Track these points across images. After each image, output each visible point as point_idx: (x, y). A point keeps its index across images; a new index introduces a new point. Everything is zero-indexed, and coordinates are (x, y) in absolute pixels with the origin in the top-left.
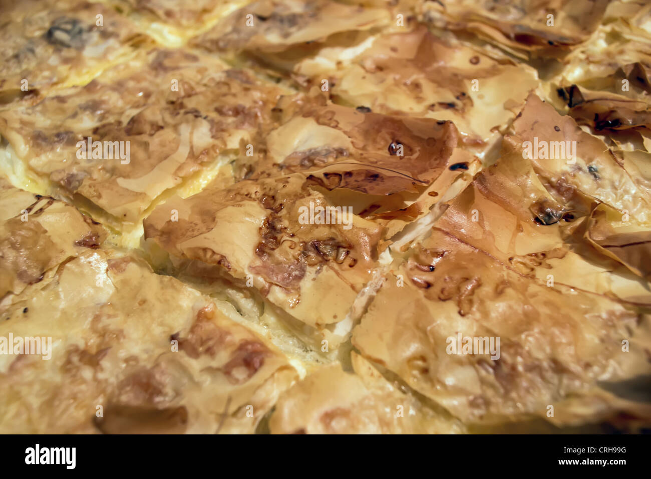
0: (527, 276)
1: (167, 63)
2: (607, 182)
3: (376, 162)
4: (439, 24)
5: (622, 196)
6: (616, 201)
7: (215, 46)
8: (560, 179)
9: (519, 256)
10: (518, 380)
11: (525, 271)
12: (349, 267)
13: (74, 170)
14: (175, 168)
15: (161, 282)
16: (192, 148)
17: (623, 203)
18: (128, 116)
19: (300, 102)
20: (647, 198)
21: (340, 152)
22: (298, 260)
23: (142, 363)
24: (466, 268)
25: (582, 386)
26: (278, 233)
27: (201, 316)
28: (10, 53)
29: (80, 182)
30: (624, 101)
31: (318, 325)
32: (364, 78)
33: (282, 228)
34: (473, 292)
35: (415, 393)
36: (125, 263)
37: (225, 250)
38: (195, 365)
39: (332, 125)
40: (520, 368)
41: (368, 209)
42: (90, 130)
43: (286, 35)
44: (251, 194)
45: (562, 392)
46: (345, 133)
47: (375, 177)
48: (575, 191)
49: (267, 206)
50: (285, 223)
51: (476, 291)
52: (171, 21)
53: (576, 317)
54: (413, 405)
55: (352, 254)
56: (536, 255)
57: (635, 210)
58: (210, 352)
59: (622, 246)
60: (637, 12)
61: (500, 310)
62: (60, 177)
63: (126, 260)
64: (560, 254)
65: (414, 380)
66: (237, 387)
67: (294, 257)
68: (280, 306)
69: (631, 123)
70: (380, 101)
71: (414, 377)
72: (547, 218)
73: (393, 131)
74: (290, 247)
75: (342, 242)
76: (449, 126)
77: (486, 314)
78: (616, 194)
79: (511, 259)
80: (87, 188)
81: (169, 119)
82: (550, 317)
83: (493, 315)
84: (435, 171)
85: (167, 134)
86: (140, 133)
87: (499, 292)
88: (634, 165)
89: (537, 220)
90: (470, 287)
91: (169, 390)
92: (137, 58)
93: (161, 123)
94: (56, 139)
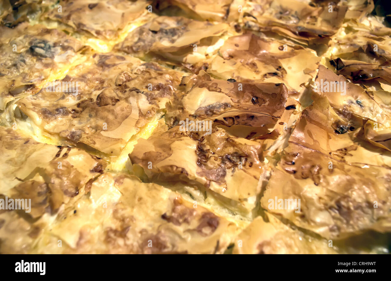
0: (341, 161)
1: (108, 62)
2: (367, 108)
3: (248, 109)
4: (255, 29)
5: (376, 115)
6: (373, 117)
7: (131, 50)
8: (344, 109)
9: (334, 151)
10: (352, 215)
11: (339, 159)
12: (249, 167)
13: (73, 130)
14: (134, 123)
15: (148, 187)
16: (140, 110)
17: (376, 118)
18: (95, 95)
19: (195, 80)
20: (388, 114)
21: (226, 105)
22: (220, 166)
23: (150, 232)
24: (311, 161)
25: (384, 213)
26: (205, 153)
27: (176, 203)
28: (10, 63)
29: (80, 136)
30: (365, 65)
31: (240, 199)
32: (224, 63)
33: (207, 150)
34: (318, 172)
35: (300, 229)
36: (122, 179)
37: (183, 165)
38: (180, 229)
39: (218, 91)
40: (352, 208)
41: (249, 135)
42: (75, 105)
43: (173, 41)
44: (184, 133)
45: (375, 217)
46: (226, 94)
47: (252, 117)
48: (352, 114)
49: (195, 139)
50: (208, 147)
51: (320, 172)
52: (100, 37)
53: (373, 179)
54: (300, 235)
55: (249, 160)
56: (341, 150)
57: (383, 121)
58: (186, 221)
59: (384, 141)
60: (359, 15)
61: (335, 180)
62: (67, 134)
63: (122, 177)
64: (354, 148)
65: (298, 222)
66: (207, 238)
67: (218, 164)
68: (217, 192)
69: (372, 76)
70: (236, 74)
71: (297, 220)
72: (341, 130)
73: (252, 91)
74: (215, 160)
75: (242, 154)
76: (282, 86)
77: (328, 183)
78: (372, 114)
79: (330, 153)
80: (86, 139)
81: (120, 94)
82: (361, 180)
83: (332, 183)
84: (280, 111)
85: (123, 104)
86: (107, 105)
87: (331, 172)
88: (379, 98)
89: (337, 132)
90: (316, 170)
91: (169, 245)
92: (88, 60)
93: (117, 98)
94: (57, 112)
